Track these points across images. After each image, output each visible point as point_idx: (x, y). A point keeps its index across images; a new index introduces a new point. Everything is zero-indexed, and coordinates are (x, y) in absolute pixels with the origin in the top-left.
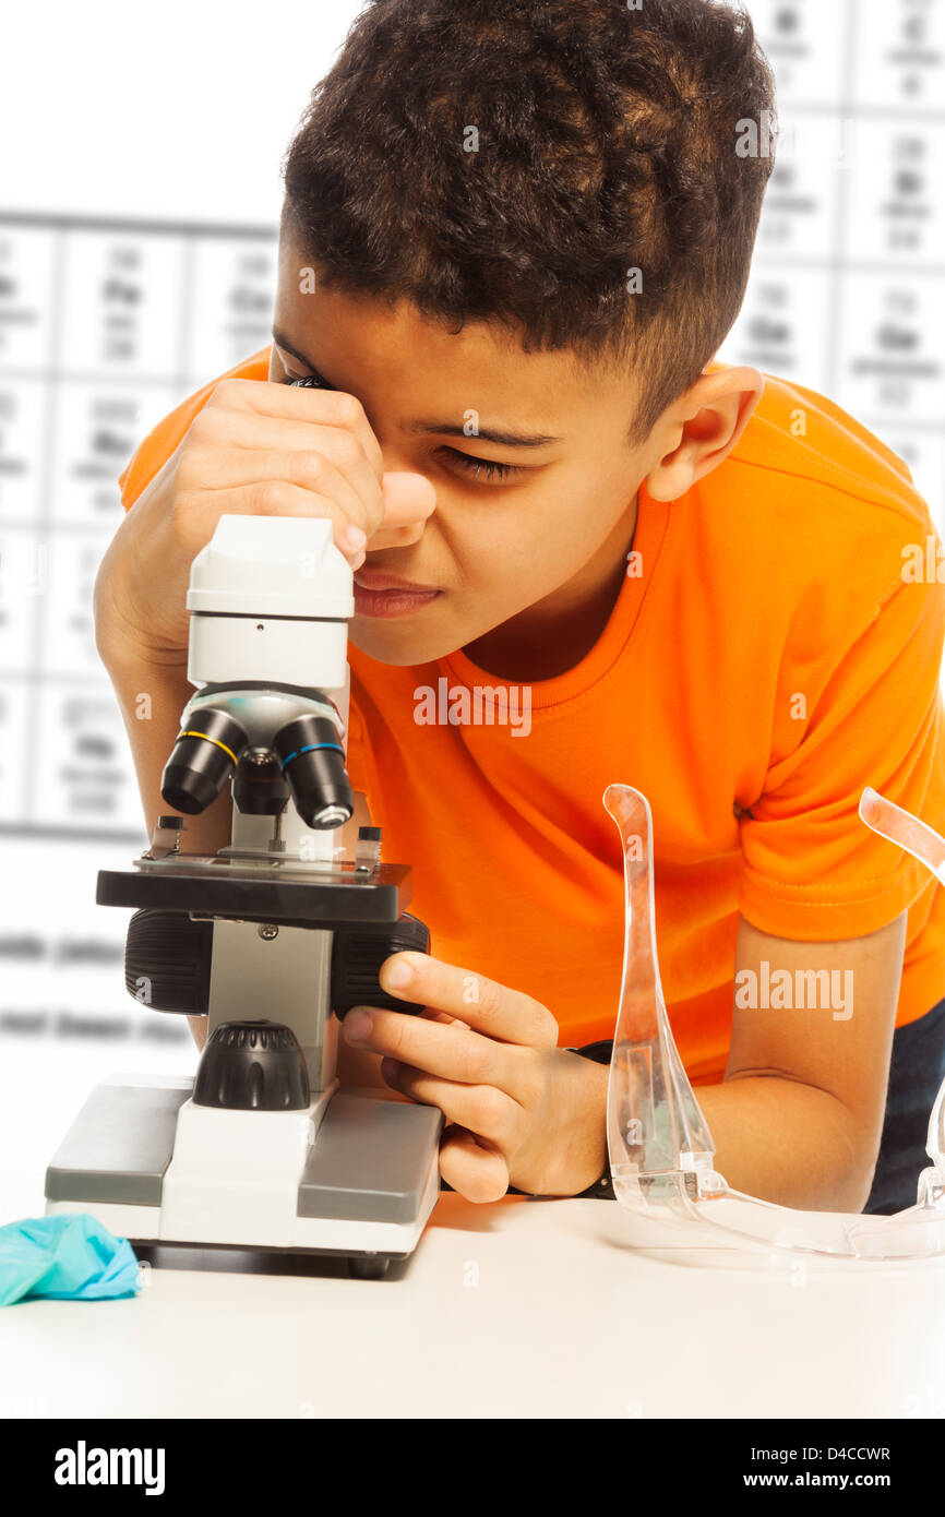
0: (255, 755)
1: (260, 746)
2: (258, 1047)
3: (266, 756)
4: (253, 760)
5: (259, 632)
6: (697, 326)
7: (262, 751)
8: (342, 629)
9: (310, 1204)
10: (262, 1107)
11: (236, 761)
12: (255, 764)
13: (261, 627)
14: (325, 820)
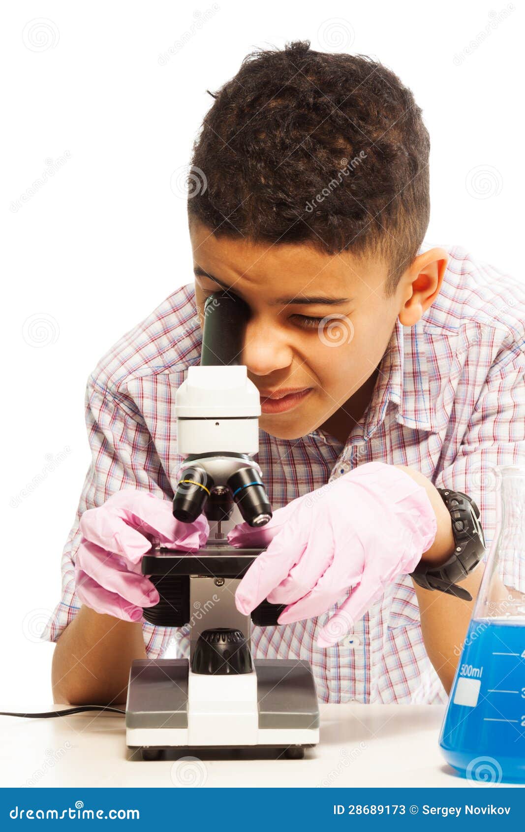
0: (217, 490)
1: (220, 485)
2: (221, 642)
3: (223, 490)
4: (216, 492)
5: (217, 426)
6: (410, 231)
7: (220, 488)
8: (256, 422)
9: (265, 722)
10: (232, 672)
11: (209, 493)
12: (217, 495)
13: (217, 424)
14: (258, 522)
